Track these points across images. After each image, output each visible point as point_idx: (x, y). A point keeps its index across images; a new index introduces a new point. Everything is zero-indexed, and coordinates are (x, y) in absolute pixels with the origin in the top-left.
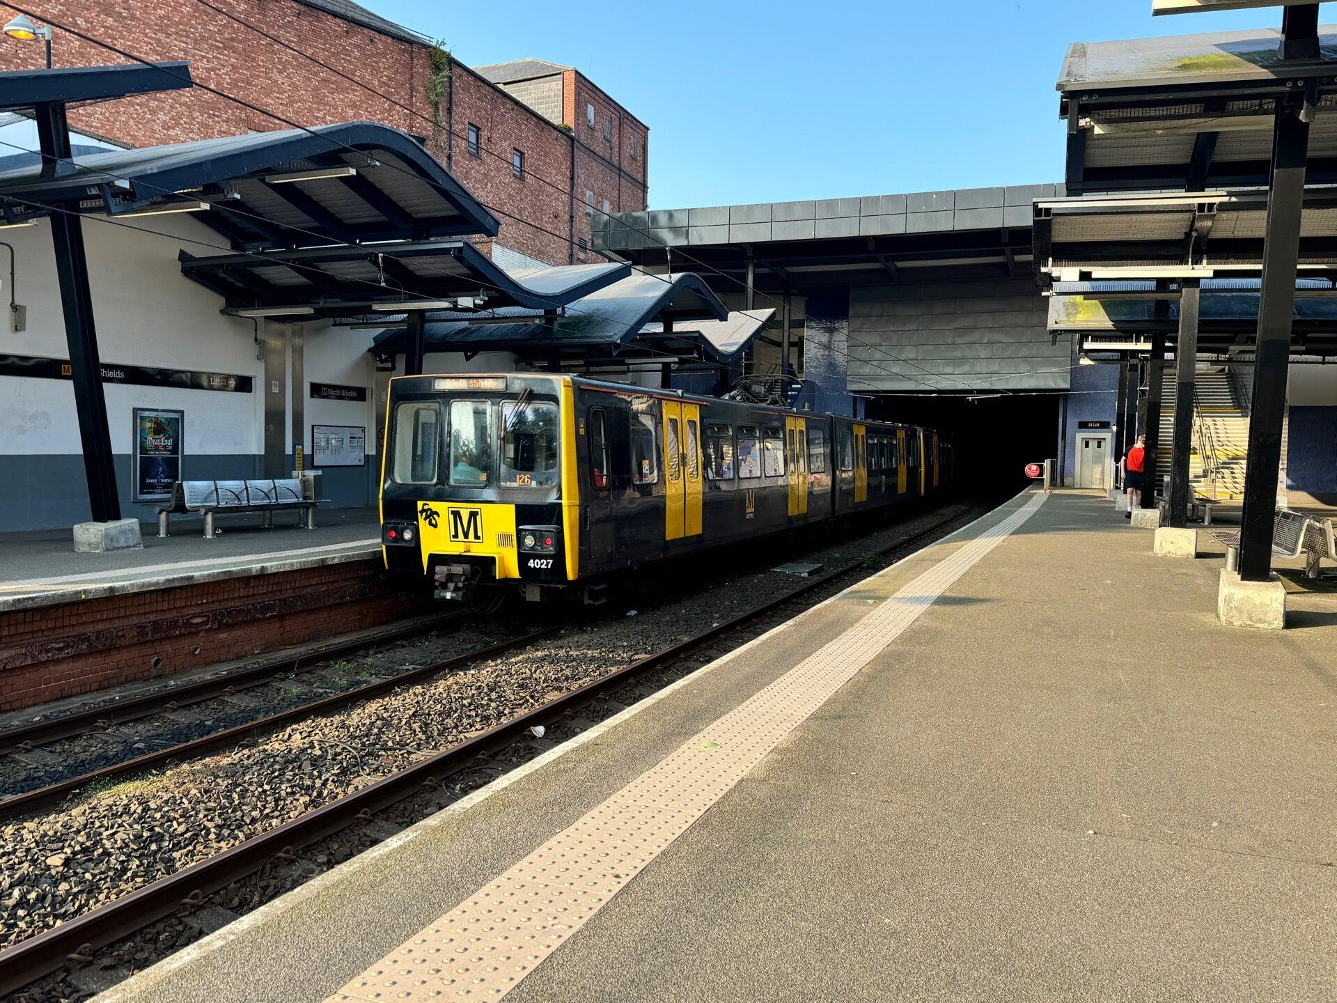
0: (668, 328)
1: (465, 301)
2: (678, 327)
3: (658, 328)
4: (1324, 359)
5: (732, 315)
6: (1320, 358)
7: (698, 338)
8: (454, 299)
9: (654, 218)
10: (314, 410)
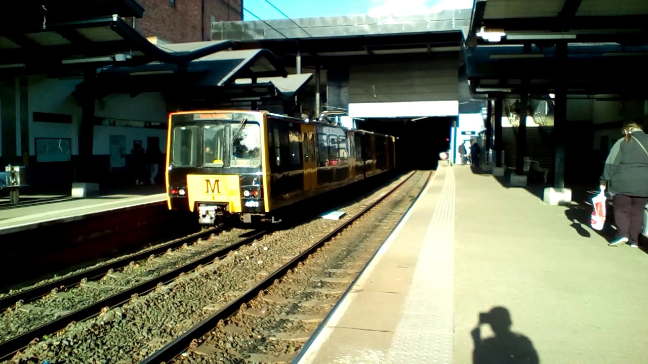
0: (254, 81)
1: (120, 57)
2: (260, 80)
3: (248, 81)
4: (588, 96)
5: (289, 76)
6: (586, 96)
7: (271, 87)
8: (113, 56)
9: (246, 26)
10: (37, 130)
